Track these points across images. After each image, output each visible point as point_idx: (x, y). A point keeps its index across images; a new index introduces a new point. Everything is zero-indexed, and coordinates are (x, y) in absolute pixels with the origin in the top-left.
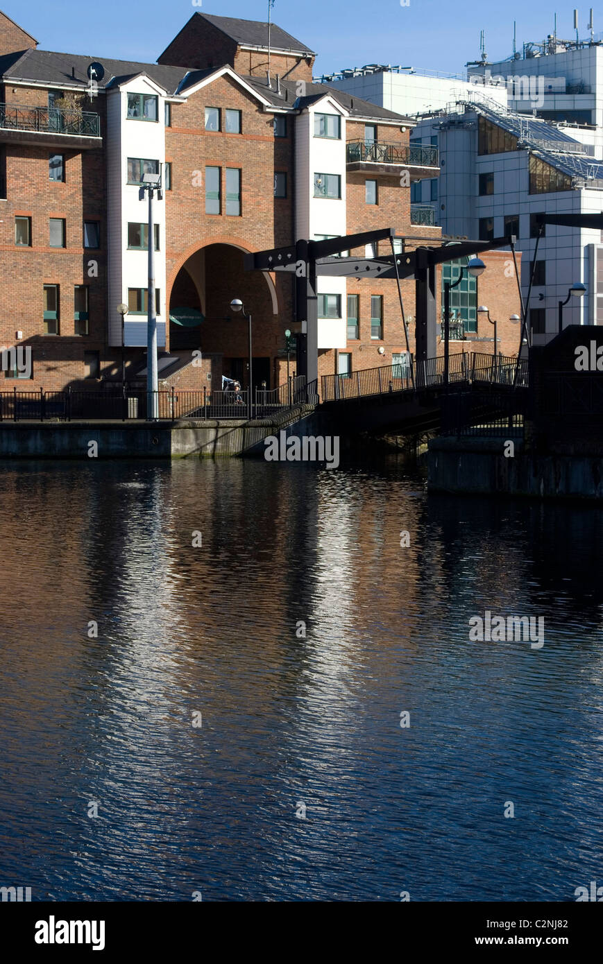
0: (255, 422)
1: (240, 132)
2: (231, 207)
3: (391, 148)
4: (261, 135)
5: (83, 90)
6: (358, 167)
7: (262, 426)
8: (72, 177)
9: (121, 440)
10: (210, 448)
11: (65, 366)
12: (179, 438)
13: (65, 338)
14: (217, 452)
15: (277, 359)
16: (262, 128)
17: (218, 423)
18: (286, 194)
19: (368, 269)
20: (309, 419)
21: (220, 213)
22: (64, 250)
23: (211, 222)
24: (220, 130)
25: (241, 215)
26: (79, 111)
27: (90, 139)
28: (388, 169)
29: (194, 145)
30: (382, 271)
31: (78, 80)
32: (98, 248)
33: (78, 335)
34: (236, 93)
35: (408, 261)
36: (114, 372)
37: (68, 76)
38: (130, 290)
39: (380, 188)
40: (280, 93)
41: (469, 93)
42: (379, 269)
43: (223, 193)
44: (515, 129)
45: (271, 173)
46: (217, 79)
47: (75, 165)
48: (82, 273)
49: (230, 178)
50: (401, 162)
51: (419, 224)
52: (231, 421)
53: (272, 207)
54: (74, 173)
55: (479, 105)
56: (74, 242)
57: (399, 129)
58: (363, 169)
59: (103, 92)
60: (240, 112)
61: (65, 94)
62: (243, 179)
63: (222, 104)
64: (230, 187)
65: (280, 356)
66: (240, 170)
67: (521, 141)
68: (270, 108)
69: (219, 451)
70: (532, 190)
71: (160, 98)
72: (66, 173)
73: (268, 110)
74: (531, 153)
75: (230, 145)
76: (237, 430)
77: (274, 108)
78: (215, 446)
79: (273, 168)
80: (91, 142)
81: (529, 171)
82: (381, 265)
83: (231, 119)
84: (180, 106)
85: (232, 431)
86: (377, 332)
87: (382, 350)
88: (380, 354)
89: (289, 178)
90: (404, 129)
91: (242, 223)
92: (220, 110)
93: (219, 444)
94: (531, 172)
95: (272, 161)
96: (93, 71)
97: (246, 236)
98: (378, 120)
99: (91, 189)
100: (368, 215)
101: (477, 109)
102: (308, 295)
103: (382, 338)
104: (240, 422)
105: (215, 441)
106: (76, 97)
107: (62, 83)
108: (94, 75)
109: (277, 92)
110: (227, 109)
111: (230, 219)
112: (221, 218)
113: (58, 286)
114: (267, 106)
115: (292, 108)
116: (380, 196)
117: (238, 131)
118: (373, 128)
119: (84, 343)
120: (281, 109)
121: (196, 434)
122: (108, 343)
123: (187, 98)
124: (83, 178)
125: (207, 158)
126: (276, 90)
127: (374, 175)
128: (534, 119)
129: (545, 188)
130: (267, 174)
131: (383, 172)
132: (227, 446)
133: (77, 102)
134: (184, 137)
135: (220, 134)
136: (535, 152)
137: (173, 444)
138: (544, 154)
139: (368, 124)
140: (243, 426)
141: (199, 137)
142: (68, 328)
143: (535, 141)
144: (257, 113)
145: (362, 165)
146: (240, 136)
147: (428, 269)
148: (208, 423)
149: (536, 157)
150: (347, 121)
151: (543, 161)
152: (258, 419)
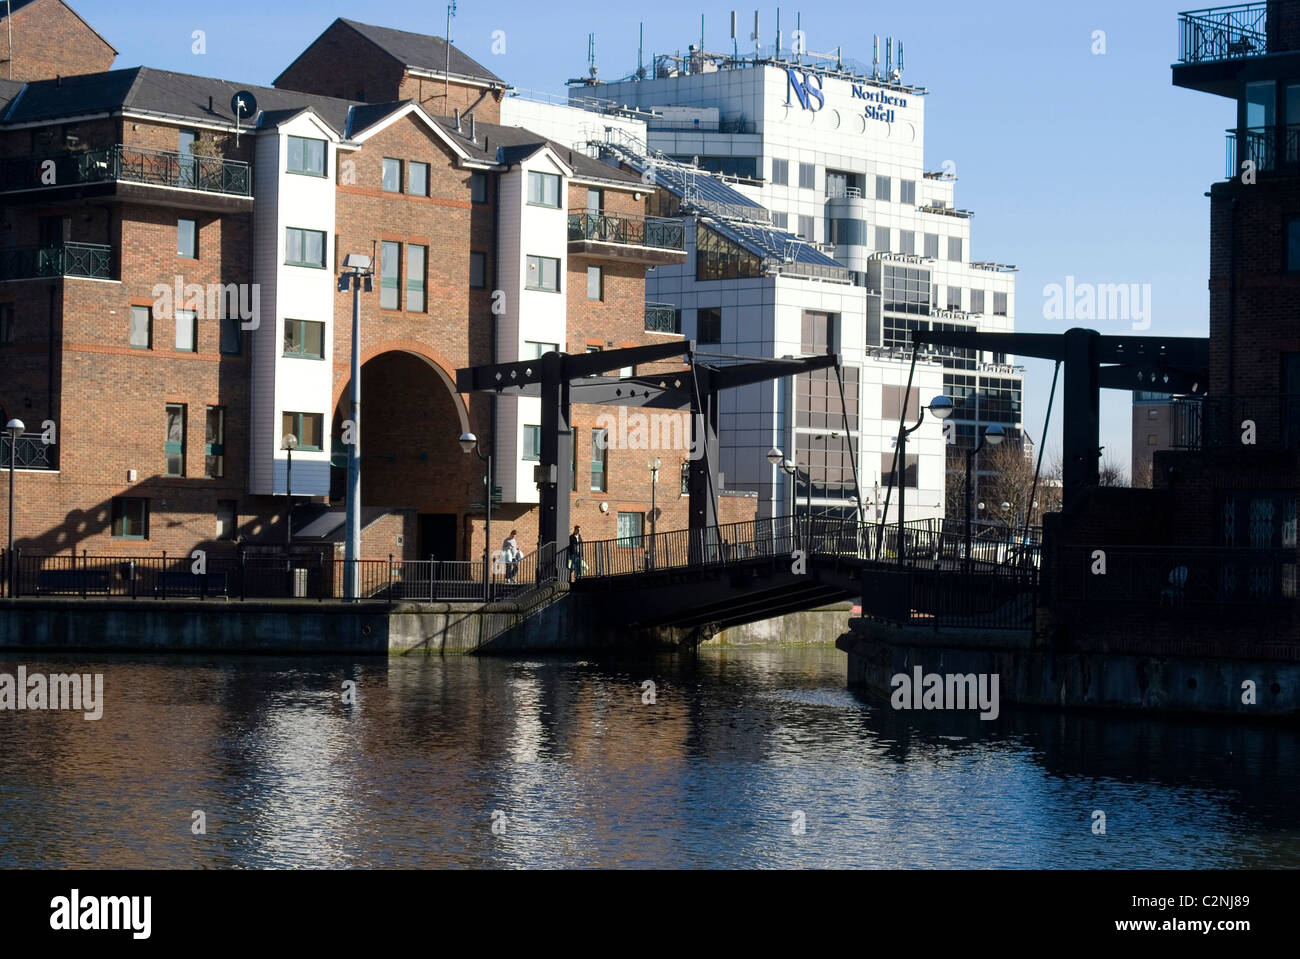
0: (494, 605)
1: (428, 194)
2: (413, 299)
3: (625, 223)
4: (454, 199)
5: (226, 129)
6: (582, 248)
7: (504, 612)
8: (207, 251)
9: (318, 628)
10: (438, 640)
11: (191, 521)
12: (400, 627)
13: (193, 480)
14: (447, 647)
15: (469, 516)
16: (456, 190)
17: (449, 607)
18: (484, 282)
19: (633, 394)
20: (563, 602)
21: (399, 308)
22: (194, 355)
23: (386, 320)
24: (401, 190)
25: (425, 310)
26: (219, 159)
27: (237, 199)
28: (620, 251)
29: (369, 210)
30: (652, 397)
31: (217, 115)
32: (238, 354)
33: (209, 477)
34: (424, 140)
35: (678, 384)
36: (257, 530)
37: (204, 108)
38: (286, 414)
39: (607, 278)
40: (475, 141)
41: (608, 130)
42: (647, 395)
43: (404, 280)
44: (675, 185)
45: (466, 254)
46: (401, 120)
47: (213, 233)
48: (218, 389)
49: (414, 258)
50: (638, 243)
51: (654, 330)
52: (464, 604)
53: (466, 301)
54: (211, 246)
55: (619, 148)
56: (209, 345)
57: (632, 196)
58: (588, 251)
59: (253, 133)
60: (428, 166)
61: (202, 134)
62: (430, 261)
63: (405, 153)
64: (414, 272)
65: (473, 512)
66: (426, 249)
67: (685, 203)
68: (467, 161)
69: (449, 646)
70: (701, 274)
71: (330, 144)
72: (201, 245)
73: (465, 164)
74: (699, 221)
75: (414, 212)
76: (472, 616)
77: (473, 162)
78: (444, 639)
79: (469, 245)
80: (238, 203)
81: (697, 247)
82: (650, 390)
83: (416, 176)
84: (351, 155)
85: (466, 617)
86: (598, 481)
87: (605, 506)
88: (602, 512)
89: (489, 260)
90: (638, 196)
91: (427, 323)
92: (402, 162)
93: (449, 636)
94: (700, 248)
95: (468, 235)
96: (241, 103)
97: (432, 342)
98: (605, 182)
99: (232, 269)
100: (590, 315)
101: (618, 153)
102: (560, 429)
103: (605, 489)
104: (476, 606)
105: (445, 632)
106: (215, 139)
107: (199, 119)
108: (242, 108)
109: (471, 139)
110: (412, 161)
111: (412, 317)
112: (400, 315)
113: (185, 406)
114: (464, 160)
115: (497, 163)
116: (605, 289)
117: (423, 193)
118: (597, 194)
119: (217, 489)
120: (482, 164)
121: (422, 621)
122: (248, 489)
123: (362, 145)
124: (222, 253)
125: (384, 230)
126: (469, 136)
127: (599, 260)
128: (695, 170)
129: (720, 272)
130: (461, 255)
131: (613, 256)
132: (458, 640)
133: (217, 146)
134: (356, 199)
135: (402, 196)
136: (705, 219)
137: (391, 635)
138: (719, 222)
139: (592, 188)
140: (480, 612)
141: (375, 200)
142: (197, 470)
143: (704, 204)
144: (451, 169)
145: (588, 245)
146: (428, 199)
147: (709, 396)
148: (436, 606)
149: (707, 226)
150: (571, 184)
151: (718, 233)
152: (497, 601)
